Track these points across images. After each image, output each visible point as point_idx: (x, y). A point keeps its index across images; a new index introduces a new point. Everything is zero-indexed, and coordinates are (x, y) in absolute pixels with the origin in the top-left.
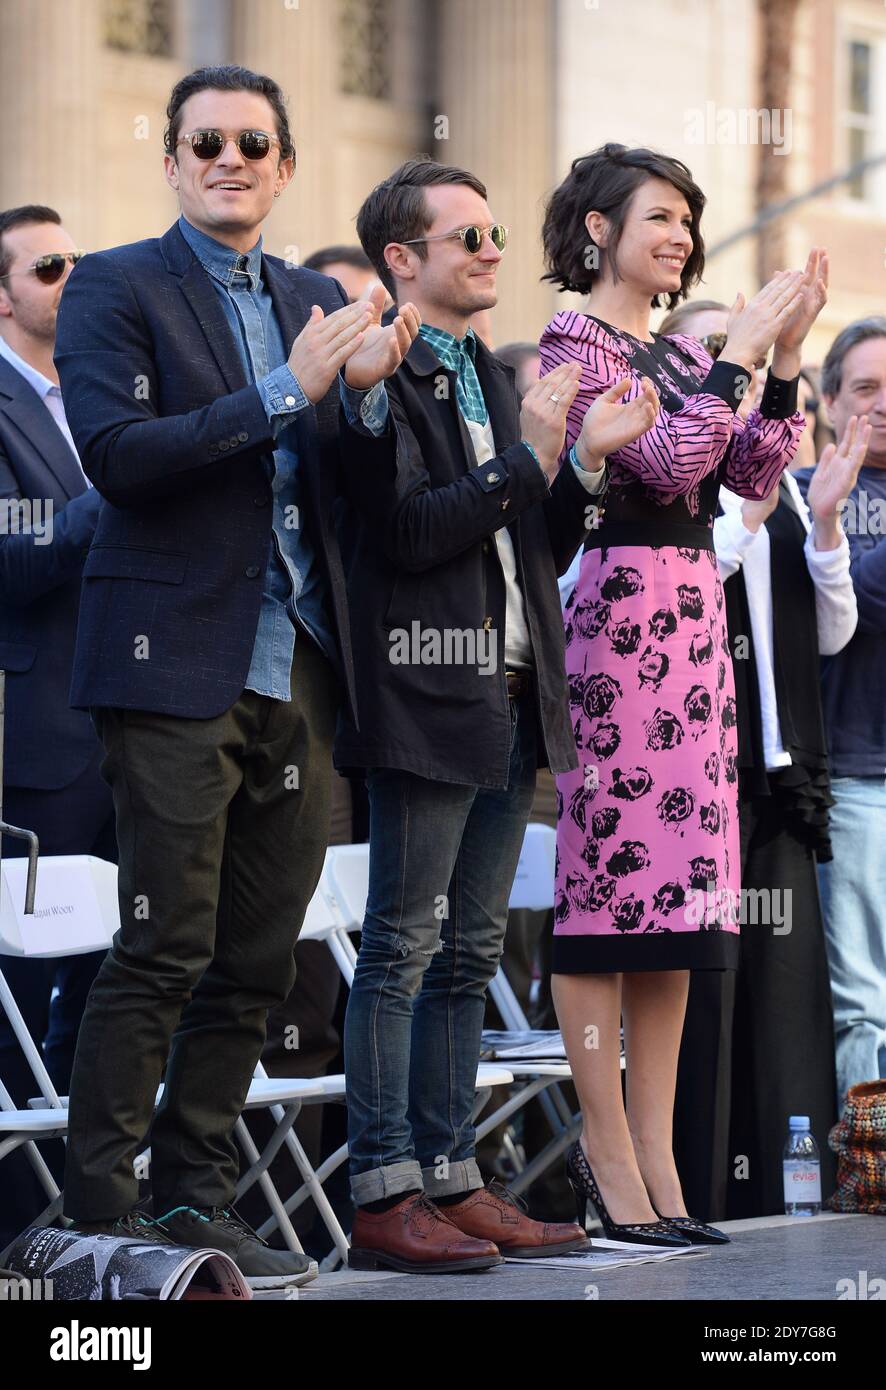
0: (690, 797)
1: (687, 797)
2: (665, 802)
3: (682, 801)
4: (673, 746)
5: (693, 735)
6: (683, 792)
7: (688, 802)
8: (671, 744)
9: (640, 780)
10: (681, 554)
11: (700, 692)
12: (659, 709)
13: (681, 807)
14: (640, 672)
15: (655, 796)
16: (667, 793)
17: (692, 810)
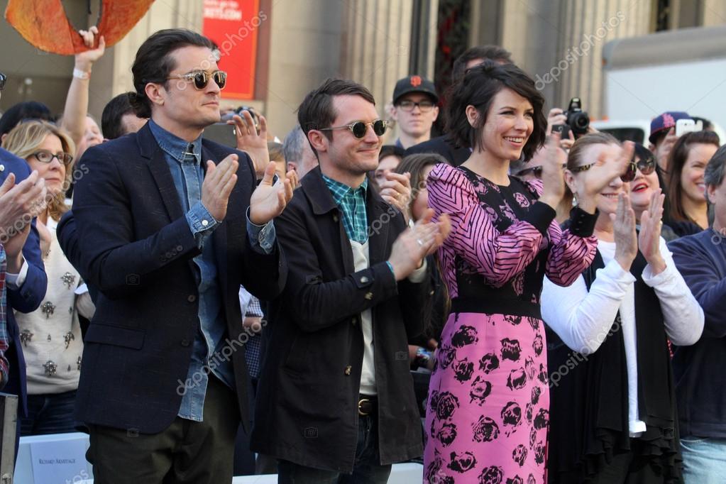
0: (500, 472)
1: (498, 472)
2: (484, 475)
3: (495, 474)
4: (491, 440)
5: (506, 433)
6: (496, 468)
7: (499, 475)
8: (490, 438)
9: (468, 460)
10: (506, 319)
11: (513, 406)
12: (482, 416)
13: (494, 478)
14: (471, 392)
15: (478, 470)
16: (486, 469)
17: (501, 480)
